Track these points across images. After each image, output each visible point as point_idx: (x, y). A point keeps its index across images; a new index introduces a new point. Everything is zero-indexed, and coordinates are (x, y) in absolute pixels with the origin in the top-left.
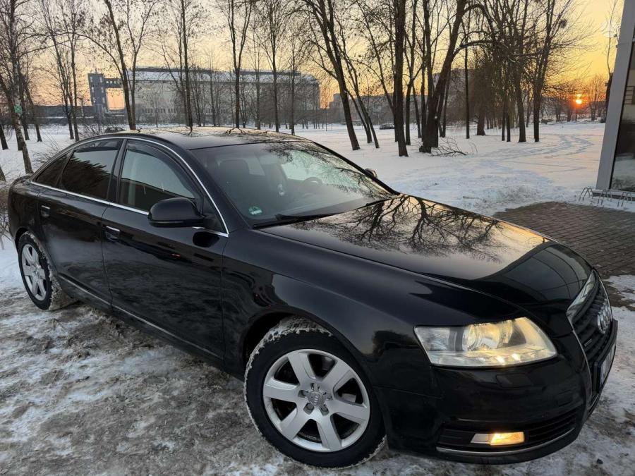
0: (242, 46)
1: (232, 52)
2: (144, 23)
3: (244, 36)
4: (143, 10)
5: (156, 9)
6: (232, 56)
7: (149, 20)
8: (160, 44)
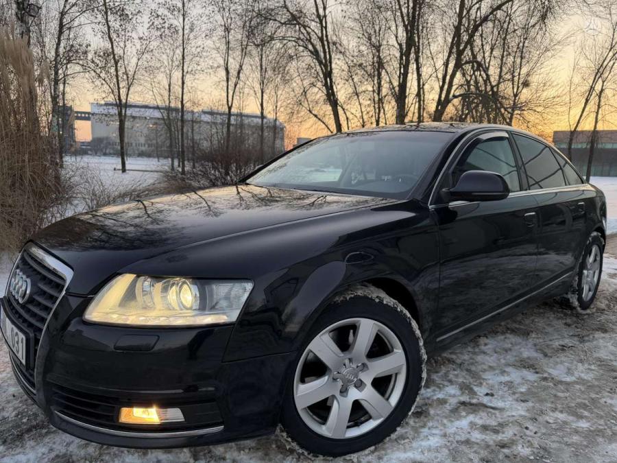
0: (236, 86)
1: (226, 90)
2: (139, 60)
3: (238, 77)
4: (139, 47)
5: (152, 47)
6: (225, 94)
7: (144, 57)
8: (149, 79)
